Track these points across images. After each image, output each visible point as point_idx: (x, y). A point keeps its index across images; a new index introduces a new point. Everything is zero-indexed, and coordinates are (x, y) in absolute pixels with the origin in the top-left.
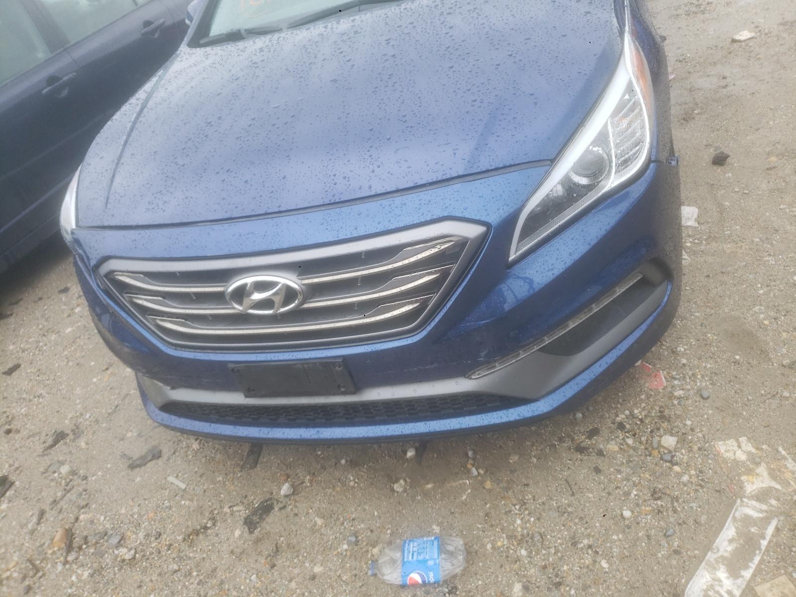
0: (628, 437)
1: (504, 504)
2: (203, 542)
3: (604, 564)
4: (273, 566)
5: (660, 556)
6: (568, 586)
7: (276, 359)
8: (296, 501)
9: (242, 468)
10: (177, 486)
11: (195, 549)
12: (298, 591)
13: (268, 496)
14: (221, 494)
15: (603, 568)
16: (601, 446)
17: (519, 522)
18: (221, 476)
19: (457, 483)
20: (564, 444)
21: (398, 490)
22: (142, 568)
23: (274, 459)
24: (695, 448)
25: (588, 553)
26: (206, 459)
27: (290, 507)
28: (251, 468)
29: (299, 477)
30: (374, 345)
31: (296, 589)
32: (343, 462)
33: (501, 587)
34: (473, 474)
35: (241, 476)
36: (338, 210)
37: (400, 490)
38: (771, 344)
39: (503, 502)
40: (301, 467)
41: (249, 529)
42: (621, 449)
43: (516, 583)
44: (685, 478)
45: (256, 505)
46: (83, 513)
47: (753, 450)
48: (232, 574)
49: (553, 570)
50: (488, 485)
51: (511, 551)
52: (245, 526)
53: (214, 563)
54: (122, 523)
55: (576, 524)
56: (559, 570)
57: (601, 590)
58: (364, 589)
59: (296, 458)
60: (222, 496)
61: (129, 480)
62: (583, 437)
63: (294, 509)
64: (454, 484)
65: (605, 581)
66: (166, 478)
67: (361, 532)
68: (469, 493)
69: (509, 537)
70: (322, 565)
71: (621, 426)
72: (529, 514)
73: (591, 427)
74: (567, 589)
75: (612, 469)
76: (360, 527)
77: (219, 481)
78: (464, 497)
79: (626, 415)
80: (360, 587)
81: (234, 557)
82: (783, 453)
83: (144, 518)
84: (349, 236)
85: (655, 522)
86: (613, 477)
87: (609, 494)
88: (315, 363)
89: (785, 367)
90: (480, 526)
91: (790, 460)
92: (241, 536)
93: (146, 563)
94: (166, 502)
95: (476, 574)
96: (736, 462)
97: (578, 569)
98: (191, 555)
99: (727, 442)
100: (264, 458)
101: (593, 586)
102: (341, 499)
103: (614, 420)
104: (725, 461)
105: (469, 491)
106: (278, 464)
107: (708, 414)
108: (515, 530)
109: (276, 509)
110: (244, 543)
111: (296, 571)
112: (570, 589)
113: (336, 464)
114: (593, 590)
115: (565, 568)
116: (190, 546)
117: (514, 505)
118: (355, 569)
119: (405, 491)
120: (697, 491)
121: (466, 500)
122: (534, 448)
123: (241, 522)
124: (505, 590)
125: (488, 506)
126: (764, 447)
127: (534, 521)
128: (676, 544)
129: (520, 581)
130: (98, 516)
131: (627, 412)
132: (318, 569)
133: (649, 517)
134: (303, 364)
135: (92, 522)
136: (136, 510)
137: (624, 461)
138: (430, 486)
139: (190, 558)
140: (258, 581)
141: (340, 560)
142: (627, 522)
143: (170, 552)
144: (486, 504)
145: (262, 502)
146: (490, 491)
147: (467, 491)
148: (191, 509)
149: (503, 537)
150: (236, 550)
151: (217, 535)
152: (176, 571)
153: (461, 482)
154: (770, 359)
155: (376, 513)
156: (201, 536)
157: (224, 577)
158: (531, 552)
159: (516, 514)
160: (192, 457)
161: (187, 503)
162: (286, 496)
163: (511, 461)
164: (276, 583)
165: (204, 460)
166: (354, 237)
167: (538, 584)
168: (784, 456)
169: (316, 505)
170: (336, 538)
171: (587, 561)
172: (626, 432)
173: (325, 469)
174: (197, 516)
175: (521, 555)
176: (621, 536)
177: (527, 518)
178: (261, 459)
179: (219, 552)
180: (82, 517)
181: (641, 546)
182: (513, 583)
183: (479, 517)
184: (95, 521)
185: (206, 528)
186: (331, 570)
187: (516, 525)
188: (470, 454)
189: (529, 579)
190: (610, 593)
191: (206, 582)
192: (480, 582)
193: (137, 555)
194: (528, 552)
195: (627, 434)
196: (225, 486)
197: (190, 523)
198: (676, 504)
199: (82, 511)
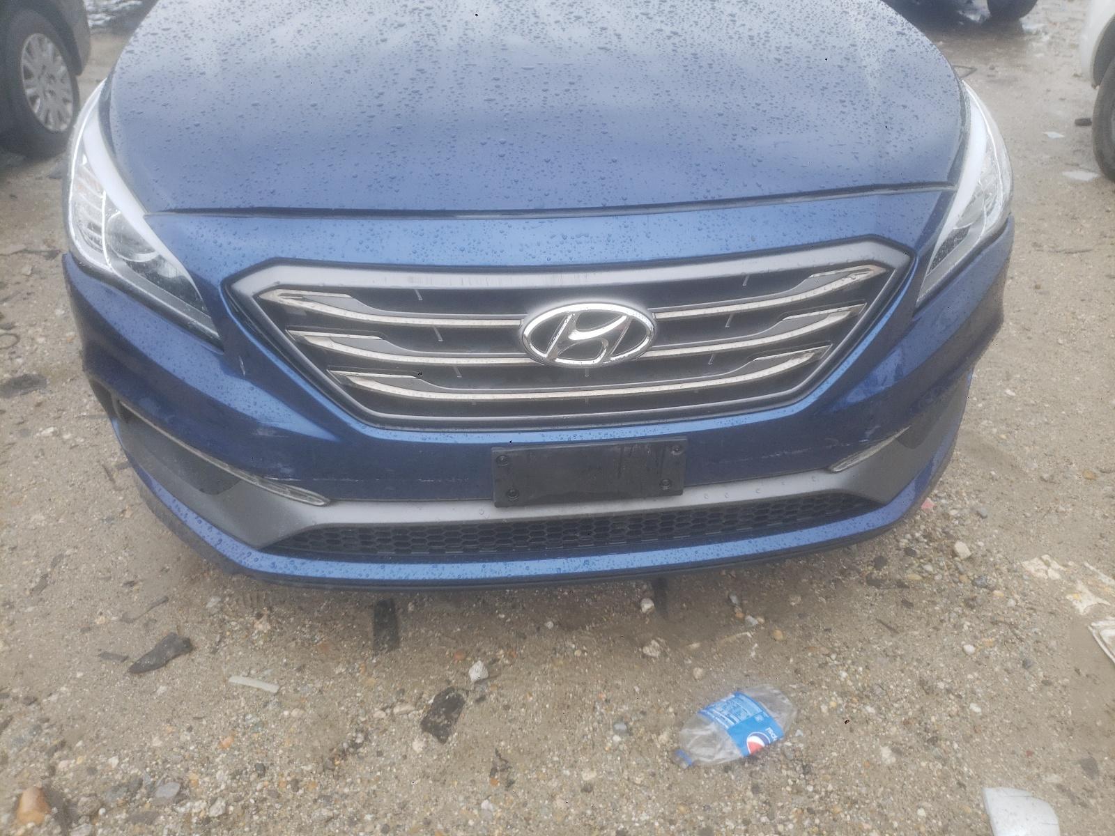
0: (924, 564)
1: (813, 656)
2: (359, 770)
3: (975, 708)
4: (510, 784)
5: (1032, 690)
6: (946, 740)
7: (578, 439)
8: (499, 688)
9: (376, 649)
10: (258, 689)
11: (349, 780)
12: (572, 810)
13: (444, 687)
14: (356, 691)
15: (976, 713)
16: (898, 577)
17: (844, 674)
18: (341, 665)
19: (734, 637)
20: (851, 578)
21: (654, 654)
22: (253, 825)
23: (427, 632)
24: (1004, 569)
25: (950, 699)
26: (297, 643)
27: (492, 697)
28: (391, 648)
29: (485, 653)
30: (735, 418)
31: (568, 808)
32: (550, 625)
33: (865, 755)
34: (751, 624)
35: (378, 663)
36: (720, 212)
37: (657, 654)
38: (1019, 458)
39: (810, 654)
40: (481, 638)
41: (438, 736)
42: (924, 577)
43: (881, 748)
44: (1012, 603)
45: (431, 701)
46: (60, 759)
47: (1062, 568)
48: (440, 807)
49: (920, 724)
50: (779, 634)
51: (855, 711)
52: (425, 734)
53: (397, 797)
54: (165, 761)
55: (917, 668)
56: (926, 724)
57: (986, 738)
58: (676, 790)
59: (465, 627)
60: (358, 694)
61: (141, 693)
62: (870, 568)
63: (501, 699)
64: (730, 640)
65: (986, 727)
66: (225, 681)
67: (629, 716)
68: (757, 649)
69: (843, 694)
70: (592, 769)
71: (909, 552)
72: (853, 663)
73: (874, 556)
74: (948, 743)
75: (924, 601)
76: (622, 710)
77: (340, 674)
78: (753, 654)
79: (909, 540)
80: (669, 788)
81: (431, 782)
82: (1092, 568)
83: (213, 748)
84: (744, 249)
85: (1006, 653)
86: (930, 610)
87: (936, 629)
88: (643, 445)
89: (1046, 481)
90: (795, 686)
91: (1103, 575)
92: (427, 749)
93: (260, 816)
94: (249, 716)
95: (823, 745)
96: (1053, 582)
97: (949, 718)
98: (346, 790)
99: (1032, 561)
100: (406, 631)
101: (975, 736)
102: (571, 676)
103: (898, 546)
104: (1040, 580)
105: (756, 645)
106: (440, 638)
107: (995, 534)
108: (843, 685)
109: (470, 702)
110: (439, 759)
111: (554, 784)
112: (951, 743)
113: (538, 629)
114: (977, 740)
115: (933, 719)
116: (337, 778)
117: (828, 655)
118: (648, 766)
119: (664, 654)
120: (1030, 615)
121: (757, 657)
122: (815, 585)
123: (417, 728)
124: (872, 758)
125: (791, 660)
126: (1070, 563)
127: (863, 671)
128: (1041, 674)
129: (886, 744)
130: (102, 758)
131: (909, 536)
132: (588, 776)
133: (996, 649)
134: (622, 447)
135: (92, 770)
136: (186, 737)
137: (935, 590)
138: (695, 645)
139: (346, 796)
140: (497, 808)
141: (619, 758)
142: (975, 658)
143: (301, 792)
144: (788, 659)
145: (438, 696)
146: (785, 642)
147: (753, 645)
148: (309, 722)
149: (833, 696)
150: (428, 771)
151: (380, 754)
152: (329, 820)
153: (739, 635)
154: (1025, 474)
155: (637, 689)
156: (350, 758)
157: (428, 814)
158: (880, 708)
159: (837, 665)
160: (265, 642)
161: (295, 713)
162: (478, 682)
163: (793, 604)
164: (528, 805)
165: (293, 645)
166: (752, 251)
167: (909, 744)
168: (1093, 571)
169: (536, 687)
170: (594, 729)
171: (953, 708)
172: (919, 559)
173: (525, 638)
174: (325, 730)
175: (869, 714)
176: (976, 674)
177: (853, 668)
178: (402, 634)
179: (396, 777)
180: (62, 765)
181: (1005, 682)
182: (878, 747)
183: (788, 675)
184: (99, 768)
185: (355, 746)
186: (610, 773)
187: (842, 680)
188: (734, 599)
189: (894, 740)
190: (999, 739)
191: (398, 826)
192: (835, 754)
193: (231, 808)
194: (875, 709)
195: (922, 561)
196: (357, 680)
197: (316, 743)
198: (1017, 632)
199: (56, 755)
